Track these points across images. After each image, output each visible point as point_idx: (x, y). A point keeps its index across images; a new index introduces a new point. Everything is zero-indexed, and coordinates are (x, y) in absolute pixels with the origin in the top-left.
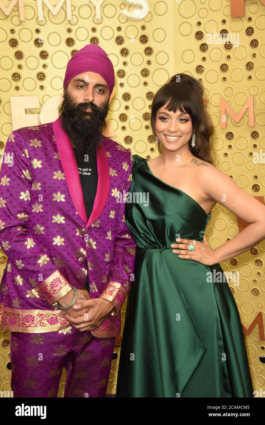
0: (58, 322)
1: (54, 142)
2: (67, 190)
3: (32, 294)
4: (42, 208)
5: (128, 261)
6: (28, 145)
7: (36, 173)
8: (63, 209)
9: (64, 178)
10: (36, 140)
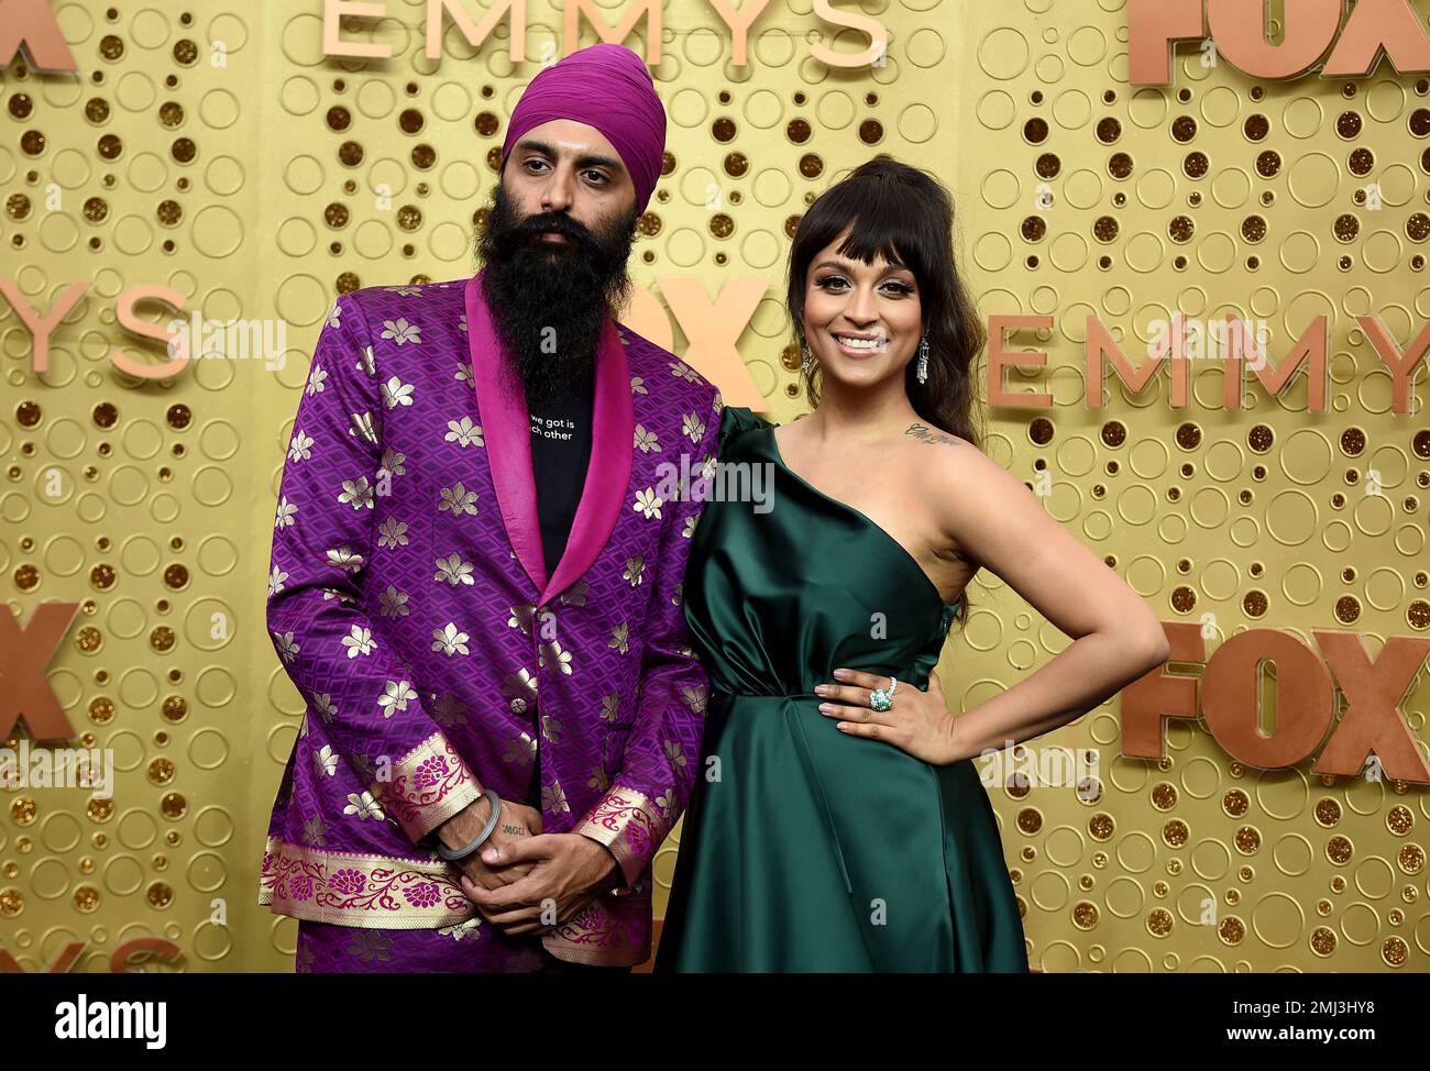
0: (438, 900)
1: (462, 332)
2: (488, 479)
3: (364, 807)
4: (405, 534)
5: (682, 729)
6: (377, 336)
7: (394, 421)
8: (468, 538)
9: (479, 443)
10: (402, 323)
